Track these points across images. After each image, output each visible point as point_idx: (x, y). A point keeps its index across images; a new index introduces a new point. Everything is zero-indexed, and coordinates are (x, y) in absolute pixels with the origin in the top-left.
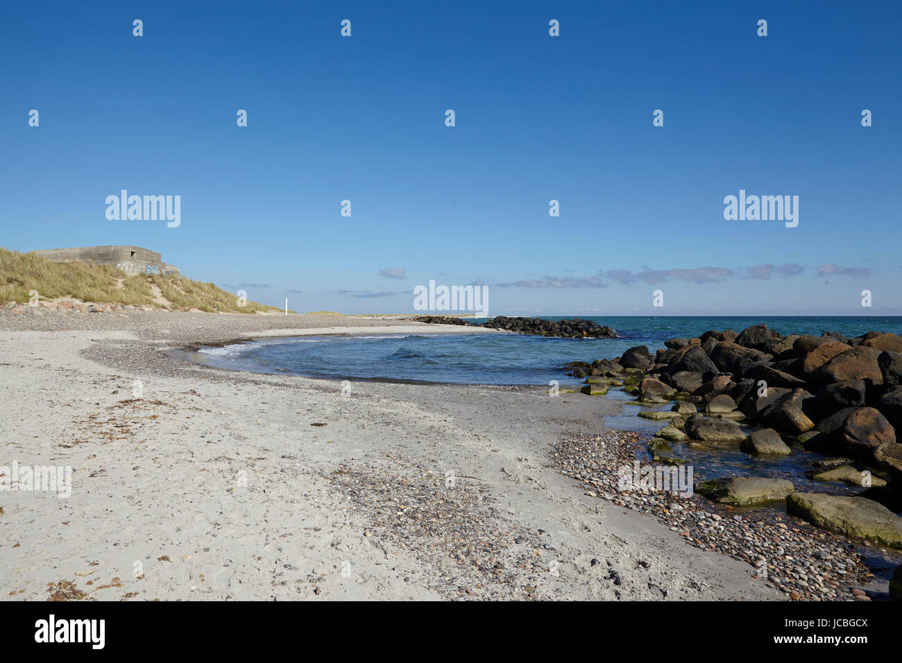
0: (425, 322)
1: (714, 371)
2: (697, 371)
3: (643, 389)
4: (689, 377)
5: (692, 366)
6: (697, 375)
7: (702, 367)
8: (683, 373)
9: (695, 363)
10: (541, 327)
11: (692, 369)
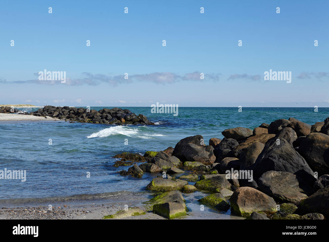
1: (307, 170)
2: (287, 170)
3: (239, 203)
4: (281, 179)
5: (281, 164)
6: (291, 177)
7: (291, 164)
8: (272, 174)
9: (284, 160)
10: (84, 115)
11: (280, 167)
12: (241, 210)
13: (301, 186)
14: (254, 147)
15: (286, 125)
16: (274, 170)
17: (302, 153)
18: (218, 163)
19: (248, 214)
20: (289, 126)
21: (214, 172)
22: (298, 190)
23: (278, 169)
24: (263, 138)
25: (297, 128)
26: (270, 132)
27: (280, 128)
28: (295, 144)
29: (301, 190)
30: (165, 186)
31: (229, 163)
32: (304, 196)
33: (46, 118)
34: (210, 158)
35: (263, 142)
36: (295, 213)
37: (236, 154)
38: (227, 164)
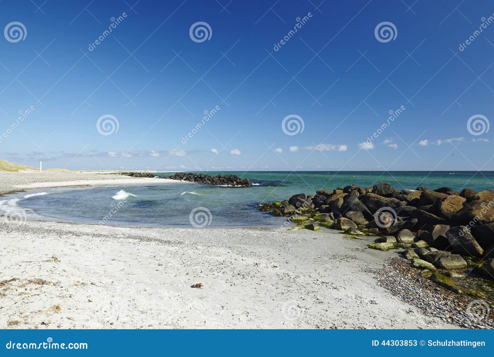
0: (129, 175)
1: (367, 211)
2: (357, 211)
3: (341, 225)
4: (356, 215)
5: (355, 208)
6: (359, 214)
7: (360, 208)
8: (351, 213)
9: (356, 206)
10: (206, 179)
11: (354, 209)
12: (343, 227)
13: (365, 218)
14: (338, 200)
15: (353, 189)
16: (352, 211)
17: (364, 202)
18: (318, 208)
19: (345, 229)
20: (355, 189)
21: (317, 212)
22: (364, 219)
23: (354, 210)
24: (341, 196)
25: (359, 190)
26: (344, 192)
27: (350, 190)
28: (359, 198)
29: (365, 220)
30: (299, 219)
31: (325, 208)
32: (367, 222)
33: (181, 181)
34: (311, 206)
35: (342, 197)
36: (366, 228)
37: (328, 203)
38: (324, 208)
